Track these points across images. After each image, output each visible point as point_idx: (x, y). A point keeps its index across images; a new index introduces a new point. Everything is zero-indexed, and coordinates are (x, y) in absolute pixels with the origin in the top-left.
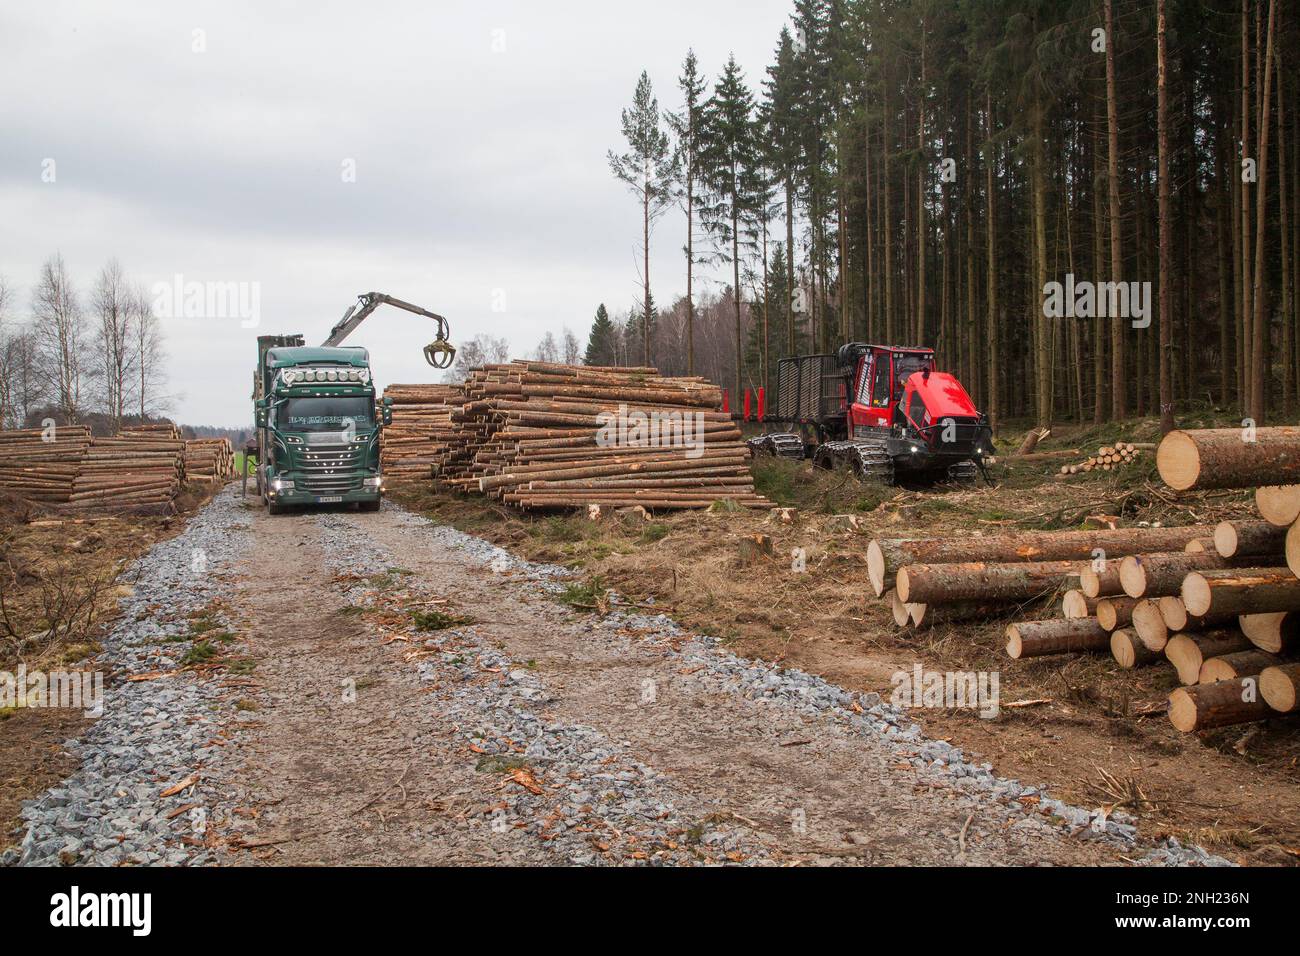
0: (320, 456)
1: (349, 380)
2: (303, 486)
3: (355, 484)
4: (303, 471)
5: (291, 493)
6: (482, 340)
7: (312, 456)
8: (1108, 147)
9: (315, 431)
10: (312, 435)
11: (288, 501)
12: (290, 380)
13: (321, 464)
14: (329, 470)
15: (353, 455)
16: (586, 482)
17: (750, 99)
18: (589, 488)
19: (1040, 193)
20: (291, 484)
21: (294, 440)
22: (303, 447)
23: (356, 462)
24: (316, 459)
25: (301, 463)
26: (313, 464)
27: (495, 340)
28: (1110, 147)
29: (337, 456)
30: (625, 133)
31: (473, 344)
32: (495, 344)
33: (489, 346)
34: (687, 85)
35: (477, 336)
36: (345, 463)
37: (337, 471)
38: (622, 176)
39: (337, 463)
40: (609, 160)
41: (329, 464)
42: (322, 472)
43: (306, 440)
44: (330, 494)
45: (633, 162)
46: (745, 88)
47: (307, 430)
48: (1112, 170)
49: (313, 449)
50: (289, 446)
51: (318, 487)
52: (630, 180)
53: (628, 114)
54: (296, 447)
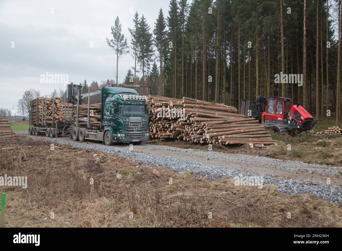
0: (133, 125)
1: (141, 99)
2: (128, 136)
3: (142, 135)
4: (127, 130)
5: (124, 138)
6: (32, 91)
7: (131, 126)
8: (281, 49)
9: (131, 116)
10: (131, 118)
11: (122, 141)
12: (125, 98)
13: (133, 128)
14: (135, 130)
15: (143, 125)
16: (233, 136)
17: (148, 27)
18: (237, 138)
19: (258, 59)
20: (124, 135)
21: (125, 119)
22: (128, 122)
23: (143, 128)
24: (132, 126)
25: (127, 128)
26: (131, 128)
27: (36, 91)
28: (282, 49)
29: (138, 125)
30: (112, 33)
31: (29, 92)
32: (36, 92)
33: (34, 92)
34: (135, 21)
35: (30, 89)
36: (140, 128)
37: (137, 131)
38: (110, 45)
39: (138, 128)
40: (106, 41)
41: (135, 128)
42: (133, 131)
43: (129, 120)
44: (135, 139)
45: (114, 42)
46: (147, 24)
47: (129, 116)
48: (283, 55)
49: (131, 123)
50: (123, 122)
51: (132, 136)
52: (112, 47)
53: (113, 28)
54: (126, 122)
